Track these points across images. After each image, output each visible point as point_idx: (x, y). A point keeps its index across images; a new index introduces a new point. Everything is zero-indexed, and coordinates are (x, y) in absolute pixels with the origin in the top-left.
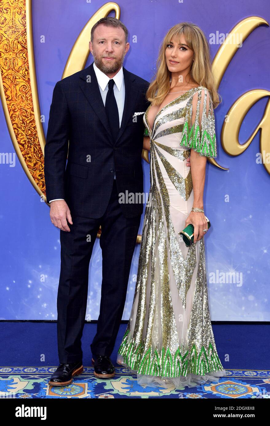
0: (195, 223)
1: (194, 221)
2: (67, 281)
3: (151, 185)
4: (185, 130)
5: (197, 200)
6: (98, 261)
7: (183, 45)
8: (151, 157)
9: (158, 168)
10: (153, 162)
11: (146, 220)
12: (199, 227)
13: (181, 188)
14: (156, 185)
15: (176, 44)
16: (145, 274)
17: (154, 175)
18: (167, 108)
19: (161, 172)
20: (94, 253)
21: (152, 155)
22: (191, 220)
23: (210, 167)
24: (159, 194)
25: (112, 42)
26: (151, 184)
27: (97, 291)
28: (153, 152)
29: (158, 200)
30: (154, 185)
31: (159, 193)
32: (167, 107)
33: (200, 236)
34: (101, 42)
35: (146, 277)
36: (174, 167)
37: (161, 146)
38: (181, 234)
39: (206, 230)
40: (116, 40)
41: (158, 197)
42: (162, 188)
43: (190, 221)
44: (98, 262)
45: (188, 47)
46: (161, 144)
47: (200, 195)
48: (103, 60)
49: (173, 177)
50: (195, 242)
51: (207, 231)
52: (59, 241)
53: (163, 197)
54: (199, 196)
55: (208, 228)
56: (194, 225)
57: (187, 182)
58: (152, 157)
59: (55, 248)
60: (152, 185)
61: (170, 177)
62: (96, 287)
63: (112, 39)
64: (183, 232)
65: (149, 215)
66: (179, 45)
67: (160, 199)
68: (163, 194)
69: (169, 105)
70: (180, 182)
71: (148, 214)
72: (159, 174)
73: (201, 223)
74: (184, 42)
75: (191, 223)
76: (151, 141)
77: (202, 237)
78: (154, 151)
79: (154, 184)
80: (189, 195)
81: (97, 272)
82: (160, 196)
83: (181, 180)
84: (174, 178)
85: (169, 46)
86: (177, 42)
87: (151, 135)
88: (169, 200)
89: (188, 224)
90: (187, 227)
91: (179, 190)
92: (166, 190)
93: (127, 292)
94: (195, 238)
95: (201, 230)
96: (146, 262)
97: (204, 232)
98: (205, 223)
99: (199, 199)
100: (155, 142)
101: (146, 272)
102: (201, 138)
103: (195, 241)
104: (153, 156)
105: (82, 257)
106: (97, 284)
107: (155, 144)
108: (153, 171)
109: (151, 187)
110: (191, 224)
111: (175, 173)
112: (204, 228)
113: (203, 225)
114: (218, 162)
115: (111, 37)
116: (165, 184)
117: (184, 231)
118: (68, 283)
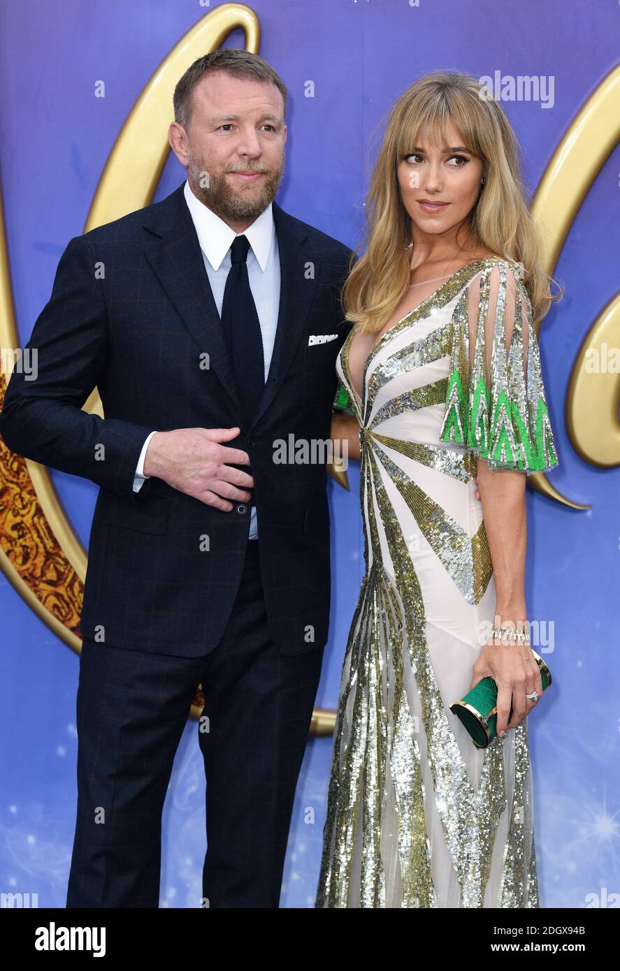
0: (499, 675)
1: (497, 668)
2: (97, 856)
3: (367, 565)
4: (453, 394)
5: (506, 604)
6: (193, 789)
7: (455, 150)
8: (364, 481)
9: (387, 512)
10: (370, 495)
11: (352, 674)
12: (513, 686)
13: (458, 565)
14: (381, 565)
15: (434, 152)
16: (345, 839)
17: (375, 536)
18: (397, 334)
19: (398, 524)
20: (178, 768)
21: (366, 475)
22: (489, 665)
23: (538, 503)
24: (392, 592)
25: (258, 126)
26: (367, 562)
27: (188, 885)
28: (368, 467)
29: (390, 611)
30: (375, 565)
31: (392, 589)
32: (397, 328)
33: (516, 714)
34: (224, 126)
35: (349, 850)
36: (437, 503)
37: (393, 444)
38: (457, 709)
39: (534, 695)
40: (268, 118)
41: (390, 601)
42: (401, 572)
43: (487, 669)
44: (192, 794)
45: (470, 152)
46: (393, 439)
47: (514, 586)
48: (230, 179)
49: (436, 531)
50: (501, 734)
51: (539, 698)
52: (73, 730)
53: (404, 600)
54: (511, 591)
55: (544, 689)
56: (497, 681)
57: (479, 546)
58: (366, 481)
59: (61, 751)
60: (370, 567)
61: (426, 533)
62: (184, 874)
63: (256, 116)
64: (462, 704)
65: (360, 657)
66: (444, 151)
67: (397, 606)
68: (405, 592)
69: (403, 322)
70: (457, 545)
71: (358, 655)
72: (393, 532)
73: (521, 676)
74: (455, 142)
75: (489, 676)
76: (362, 433)
77: (523, 717)
78: (373, 462)
79: (374, 562)
80: (485, 587)
81: (189, 825)
82: (395, 597)
83: (459, 540)
84: (438, 534)
85: (413, 159)
86: (437, 145)
87: (360, 415)
88: (422, 606)
89: (480, 678)
90: (476, 687)
91: (452, 571)
92: (414, 577)
93: (284, 888)
94: (502, 720)
95: (519, 696)
96: (348, 803)
97: (529, 702)
98: (530, 673)
99: (512, 600)
100: (377, 436)
101: (350, 833)
102: (490, 415)
103: (501, 730)
104: (369, 478)
105: (144, 782)
106: (189, 861)
107: (375, 441)
108: (371, 524)
109: (367, 571)
110: (489, 678)
111: (442, 520)
112: (530, 690)
113: (527, 681)
114: (557, 486)
115: (253, 110)
116: (409, 559)
117: (467, 699)
118: (100, 865)
